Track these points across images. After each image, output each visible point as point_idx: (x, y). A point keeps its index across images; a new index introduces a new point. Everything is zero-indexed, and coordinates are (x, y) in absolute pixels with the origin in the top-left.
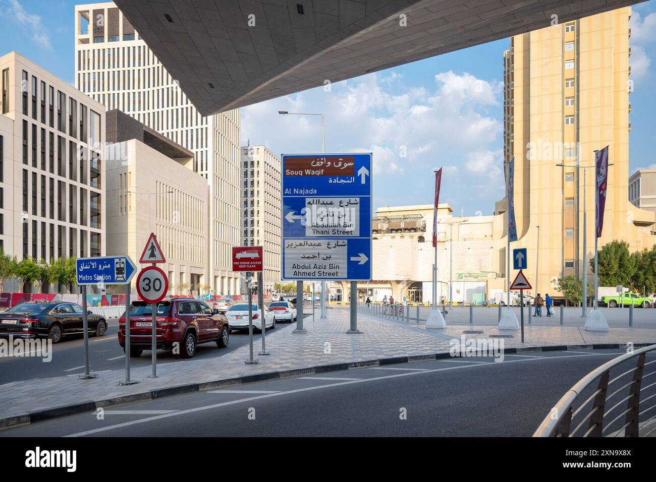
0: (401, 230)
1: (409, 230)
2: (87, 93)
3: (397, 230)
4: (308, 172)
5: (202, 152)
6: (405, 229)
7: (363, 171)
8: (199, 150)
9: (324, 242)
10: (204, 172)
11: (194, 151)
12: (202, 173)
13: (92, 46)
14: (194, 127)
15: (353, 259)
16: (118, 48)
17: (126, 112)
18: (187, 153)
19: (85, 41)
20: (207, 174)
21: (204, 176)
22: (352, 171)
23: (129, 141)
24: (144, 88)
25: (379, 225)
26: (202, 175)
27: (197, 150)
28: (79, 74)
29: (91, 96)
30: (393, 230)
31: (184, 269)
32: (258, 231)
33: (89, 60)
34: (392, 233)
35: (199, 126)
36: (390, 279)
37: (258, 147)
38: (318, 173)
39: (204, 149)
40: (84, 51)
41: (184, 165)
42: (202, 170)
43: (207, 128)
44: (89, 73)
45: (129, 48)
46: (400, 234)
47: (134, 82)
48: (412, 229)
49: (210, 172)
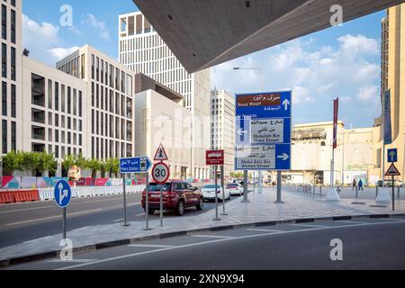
0: (310, 138)
1: (315, 138)
2: (125, 64)
3: (307, 138)
4: (251, 104)
7: (286, 102)
9: (261, 147)
10: (189, 107)
14: (184, 81)
15: (279, 157)
16: (142, 38)
17: (146, 74)
18: (180, 96)
19: (124, 35)
22: (279, 103)
23: (147, 91)
25: (296, 135)
27: (185, 94)
28: (121, 54)
29: (127, 66)
31: (178, 164)
32: (221, 140)
33: (126, 45)
34: (304, 140)
35: (187, 80)
37: (221, 90)
38: (257, 104)
39: (189, 93)
40: (123, 41)
41: (177, 103)
43: (191, 81)
44: (126, 53)
45: (147, 37)
46: (309, 141)
48: (317, 137)
49: (192, 107)
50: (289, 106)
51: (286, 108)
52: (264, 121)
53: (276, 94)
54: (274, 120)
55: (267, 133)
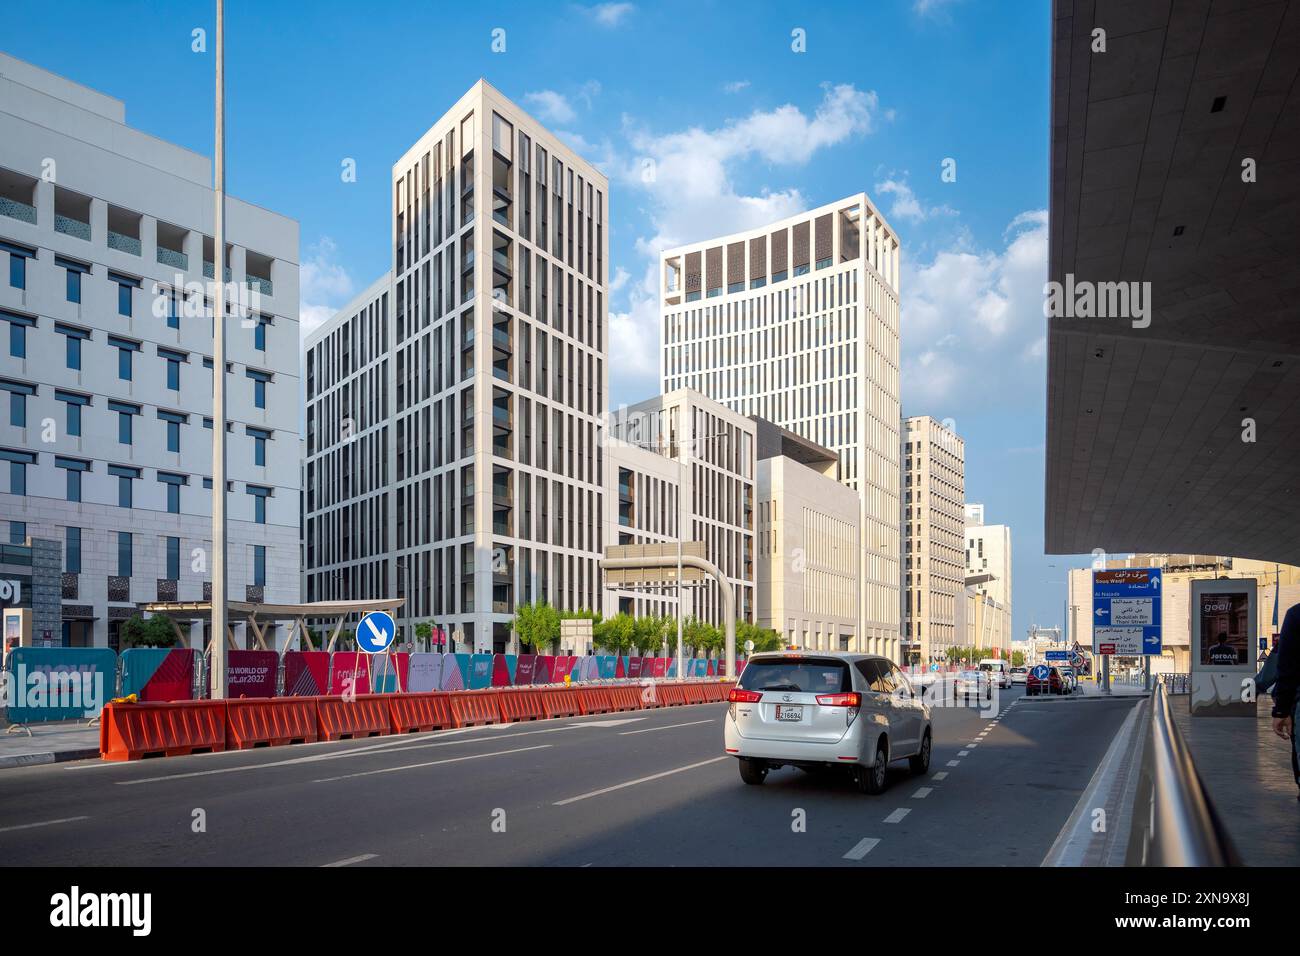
0: (1189, 567)
1: (1203, 567)
2: (718, 400)
3: (1183, 568)
4: (1113, 581)
5: (848, 450)
6: (1197, 566)
7: (1155, 580)
8: (844, 447)
9: (1125, 629)
10: (852, 480)
11: (835, 450)
12: (848, 481)
13: (685, 307)
14: (836, 413)
15: (1147, 640)
16: (721, 306)
17: (777, 423)
18: (828, 454)
19: (674, 301)
20: (855, 483)
21: (852, 486)
22: (1147, 580)
23: (772, 459)
24: (759, 359)
25: (1152, 560)
26: (848, 485)
27: (840, 447)
28: (666, 349)
29: (726, 405)
30: (1177, 567)
31: (833, 628)
32: (919, 559)
33: (679, 327)
34: (1173, 572)
35: (844, 411)
36: (1172, 644)
37: (918, 419)
38: (1121, 581)
39: (852, 445)
40: (673, 315)
41: (822, 473)
42: (848, 477)
43: (855, 413)
44: (680, 347)
45: (736, 303)
46: (1187, 574)
47: (743, 352)
48: (1207, 566)
49: (861, 481)
50: (1159, 585)
51: (1155, 587)
52: (1129, 600)
53: (1143, 571)
54: (1141, 600)
55: (1133, 614)
